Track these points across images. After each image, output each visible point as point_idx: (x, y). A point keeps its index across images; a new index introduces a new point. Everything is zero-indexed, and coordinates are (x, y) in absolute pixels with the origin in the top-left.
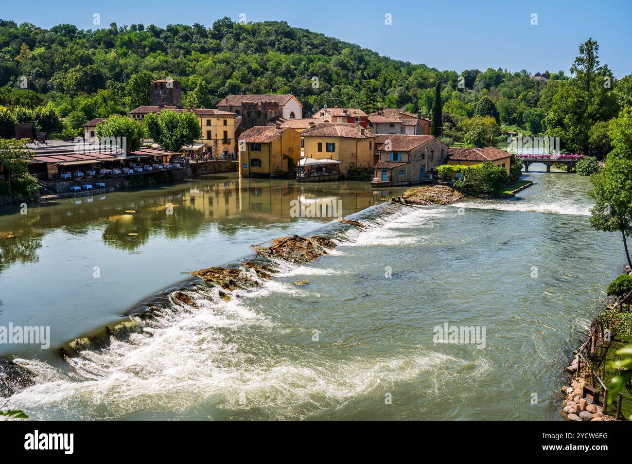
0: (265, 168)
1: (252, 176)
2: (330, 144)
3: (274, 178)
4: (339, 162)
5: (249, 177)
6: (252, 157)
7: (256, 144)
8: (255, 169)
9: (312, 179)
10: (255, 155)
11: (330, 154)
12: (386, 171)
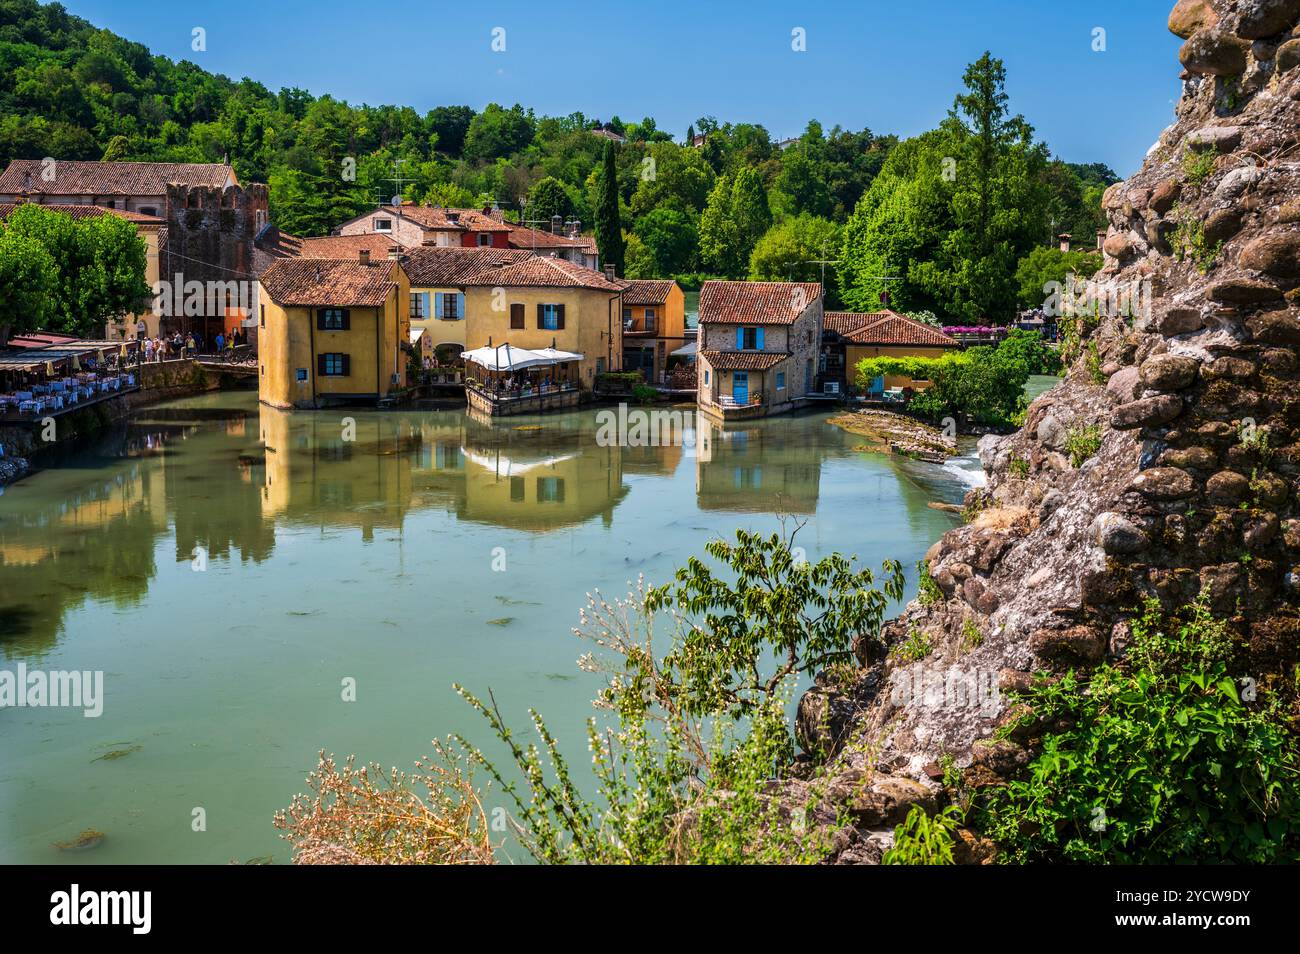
0: (363, 380)
1: (320, 403)
2: (548, 307)
3: (393, 406)
4: (580, 357)
5: (315, 408)
6: (321, 349)
7: (333, 308)
8: (331, 385)
9: (526, 406)
10: (331, 342)
11: (549, 335)
12: (744, 378)
